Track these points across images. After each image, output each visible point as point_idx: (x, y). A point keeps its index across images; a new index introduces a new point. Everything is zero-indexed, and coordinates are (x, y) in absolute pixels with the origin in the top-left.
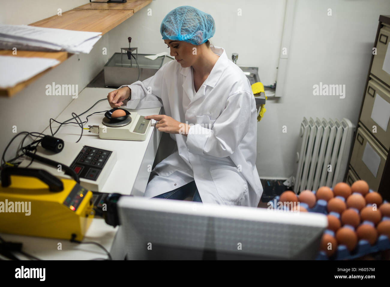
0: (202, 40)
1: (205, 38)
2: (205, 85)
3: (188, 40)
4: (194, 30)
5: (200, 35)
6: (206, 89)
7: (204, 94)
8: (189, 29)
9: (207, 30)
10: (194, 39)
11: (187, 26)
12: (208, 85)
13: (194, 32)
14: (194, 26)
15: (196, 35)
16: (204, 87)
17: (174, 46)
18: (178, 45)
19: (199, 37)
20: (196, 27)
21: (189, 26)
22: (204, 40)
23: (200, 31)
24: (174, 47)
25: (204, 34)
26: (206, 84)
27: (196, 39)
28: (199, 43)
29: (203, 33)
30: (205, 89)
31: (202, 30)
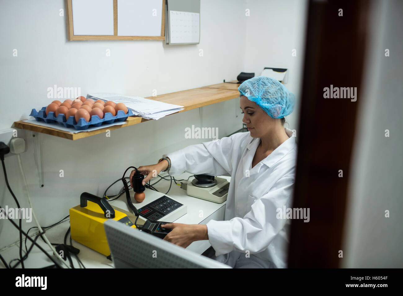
0: (278, 114)
1: (283, 114)
2: (262, 163)
3: (265, 109)
4: (275, 102)
5: (278, 109)
6: (262, 167)
7: (258, 172)
8: (270, 99)
9: (287, 107)
10: (271, 110)
11: (270, 96)
12: (265, 163)
13: (274, 104)
14: (276, 98)
15: (274, 107)
16: (261, 164)
17: (249, 112)
18: (253, 113)
19: (276, 110)
20: (277, 100)
21: (272, 97)
22: (281, 115)
23: (279, 105)
24: (249, 114)
25: (283, 109)
26: (264, 163)
27: (273, 111)
28: (275, 116)
29: (282, 107)
30: (260, 167)
31: (282, 105)
